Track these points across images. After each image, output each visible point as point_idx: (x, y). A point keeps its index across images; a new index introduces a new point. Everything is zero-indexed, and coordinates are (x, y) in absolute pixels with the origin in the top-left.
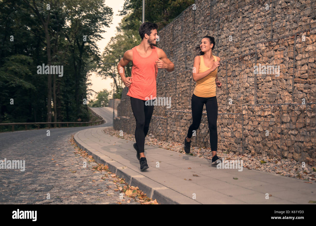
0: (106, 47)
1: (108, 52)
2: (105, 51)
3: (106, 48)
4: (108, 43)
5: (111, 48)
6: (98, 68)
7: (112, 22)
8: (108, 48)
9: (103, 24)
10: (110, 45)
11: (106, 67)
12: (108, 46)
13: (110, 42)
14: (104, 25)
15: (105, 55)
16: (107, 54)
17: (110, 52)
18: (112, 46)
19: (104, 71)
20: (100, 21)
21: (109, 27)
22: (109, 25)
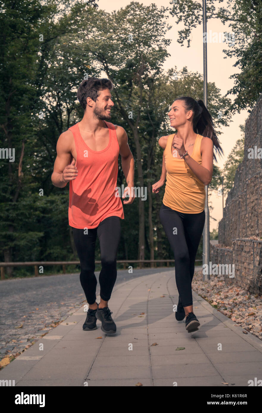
0: (229, 154)
1: (233, 161)
2: (229, 160)
3: (231, 156)
4: (233, 148)
5: (236, 156)
6: (219, 185)
7: (231, 119)
8: (233, 156)
9: (218, 122)
10: (235, 151)
11: (230, 182)
12: (233, 153)
13: (235, 146)
14: (220, 124)
15: (229, 166)
16: (231, 164)
17: (236, 161)
18: (238, 153)
19: (227, 188)
20: (215, 118)
21: (228, 126)
22: (228, 123)
